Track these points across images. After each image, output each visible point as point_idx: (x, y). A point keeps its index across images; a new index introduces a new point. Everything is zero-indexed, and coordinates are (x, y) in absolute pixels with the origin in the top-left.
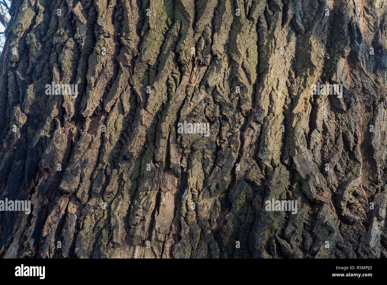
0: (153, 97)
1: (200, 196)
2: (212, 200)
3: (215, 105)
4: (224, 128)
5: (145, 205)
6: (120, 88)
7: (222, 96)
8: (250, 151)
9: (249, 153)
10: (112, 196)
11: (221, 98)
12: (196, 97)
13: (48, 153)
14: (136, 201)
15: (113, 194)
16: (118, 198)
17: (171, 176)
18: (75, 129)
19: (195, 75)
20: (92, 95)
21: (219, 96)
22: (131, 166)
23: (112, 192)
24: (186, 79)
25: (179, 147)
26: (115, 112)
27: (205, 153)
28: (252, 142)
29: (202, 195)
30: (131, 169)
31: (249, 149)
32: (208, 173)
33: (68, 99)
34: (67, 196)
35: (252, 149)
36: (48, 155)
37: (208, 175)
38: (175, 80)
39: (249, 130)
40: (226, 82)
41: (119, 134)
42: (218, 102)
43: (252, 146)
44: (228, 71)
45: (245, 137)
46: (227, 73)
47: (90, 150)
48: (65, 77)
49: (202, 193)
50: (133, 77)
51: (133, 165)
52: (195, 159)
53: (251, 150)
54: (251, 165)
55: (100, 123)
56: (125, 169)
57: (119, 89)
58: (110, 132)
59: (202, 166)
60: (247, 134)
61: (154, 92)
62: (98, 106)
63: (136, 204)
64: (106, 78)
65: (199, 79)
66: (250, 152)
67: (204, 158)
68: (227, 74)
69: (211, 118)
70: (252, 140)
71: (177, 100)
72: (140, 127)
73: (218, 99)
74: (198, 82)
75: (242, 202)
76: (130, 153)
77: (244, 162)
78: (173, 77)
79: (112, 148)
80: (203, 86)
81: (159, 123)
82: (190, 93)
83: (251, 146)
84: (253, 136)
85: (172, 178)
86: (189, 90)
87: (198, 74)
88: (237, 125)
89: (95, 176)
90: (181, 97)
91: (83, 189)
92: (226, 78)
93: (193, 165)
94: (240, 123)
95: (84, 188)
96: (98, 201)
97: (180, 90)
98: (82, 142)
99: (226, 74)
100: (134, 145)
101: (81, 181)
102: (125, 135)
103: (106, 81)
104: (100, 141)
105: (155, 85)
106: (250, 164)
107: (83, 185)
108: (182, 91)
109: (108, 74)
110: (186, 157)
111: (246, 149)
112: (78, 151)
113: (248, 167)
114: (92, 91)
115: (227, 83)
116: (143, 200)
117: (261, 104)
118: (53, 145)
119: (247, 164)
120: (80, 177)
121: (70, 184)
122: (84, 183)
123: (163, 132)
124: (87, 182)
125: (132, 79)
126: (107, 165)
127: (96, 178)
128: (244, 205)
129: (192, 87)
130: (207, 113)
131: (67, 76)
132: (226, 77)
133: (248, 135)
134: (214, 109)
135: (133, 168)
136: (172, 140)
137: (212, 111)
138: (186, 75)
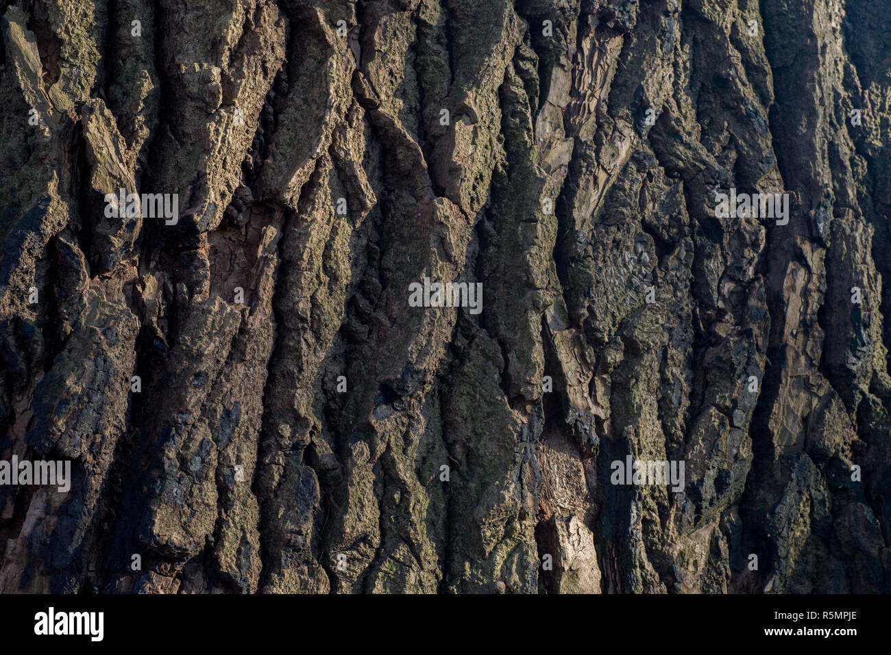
0: (471, 149)
1: (671, 525)
2: (705, 533)
3: (671, 180)
4: (712, 264)
5: (515, 577)
6: (334, 114)
7: (690, 148)
8: (805, 346)
9: (805, 352)
10: (369, 551)
11: (690, 154)
12: (611, 151)
13: (78, 389)
14: (467, 565)
15: (371, 546)
16: (397, 561)
17: (563, 457)
18: (151, 282)
19: (590, 66)
20: (223, 141)
21: (681, 148)
22: (410, 425)
23: (365, 539)
24: (560, 81)
25: (584, 343)
26: (321, 211)
27: (669, 362)
28: (809, 311)
29: (675, 521)
30: (416, 439)
31: (801, 337)
32: (680, 433)
33: (114, 157)
34: (173, 570)
35: (814, 337)
36: (80, 398)
37: (678, 443)
38: (528, 85)
39: (793, 271)
40: (683, 96)
41: (343, 298)
42: (681, 171)
43: (812, 326)
44: (685, 57)
45: (786, 294)
46: (684, 63)
47: (241, 369)
48: (72, 66)
49: (673, 512)
50: (372, 67)
51: (418, 421)
52: (641, 385)
53: (810, 344)
54: (820, 398)
55: (260, 254)
56: (392, 439)
57: (332, 117)
58: (311, 293)
59: (660, 408)
60: (789, 284)
61: (471, 128)
62: (240, 187)
63: (472, 575)
64: (265, 70)
65: (605, 80)
66: (808, 350)
67: (664, 380)
68: (685, 68)
69: (664, 227)
70: (806, 304)
71: (549, 160)
72: (442, 269)
73: (679, 158)
74: (603, 93)
75: (802, 532)
76: (418, 372)
77: (793, 385)
78: (519, 71)
79: (322, 355)
80: (624, 111)
81: (492, 250)
82: (586, 134)
83: (806, 327)
84: (810, 291)
85: (567, 462)
86: (581, 125)
87: (598, 63)
88: (748, 253)
89: (277, 478)
90: (561, 151)
91: (240, 534)
92: (684, 81)
93: (640, 408)
94: (755, 245)
95: (243, 530)
96: (311, 581)
97: (548, 125)
98: (206, 339)
99: (681, 65)
100: (429, 342)
101: (224, 502)
102: (363, 303)
103: (265, 86)
104: (271, 331)
105: (472, 102)
106: (816, 395)
107: (237, 519)
108: (556, 129)
109: (270, 58)
110: (604, 381)
111: (791, 342)
112: (197, 375)
113: (809, 404)
114: (219, 122)
115: (690, 101)
116: (500, 559)
117: (819, 174)
118: (98, 354)
119: (802, 394)
120: (217, 482)
121: (184, 519)
122: (237, 508)
123: (538, 284)
124: (249, 501)
125: (367, 75)
126: (314, 427)
127: (280, 484)
128: (807, 544)
129: (590, 113)
130: (646, 211)
131: (78, 62)
132: (683, 76)
133: (793, 288)
134: (671, 194)
135: (422, 431)
136: (553, 317)
137: (662, 204)
138: (562, 66)
